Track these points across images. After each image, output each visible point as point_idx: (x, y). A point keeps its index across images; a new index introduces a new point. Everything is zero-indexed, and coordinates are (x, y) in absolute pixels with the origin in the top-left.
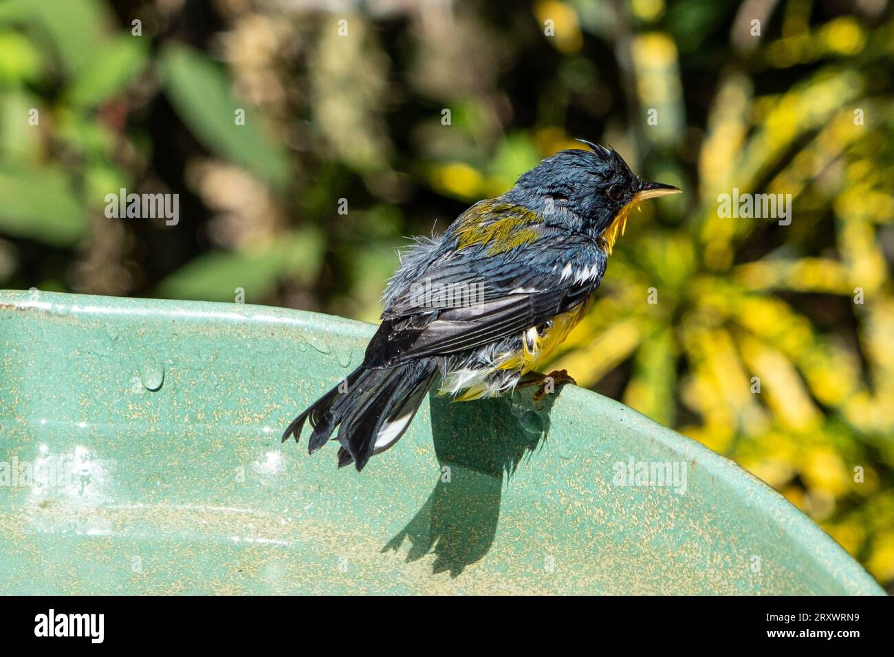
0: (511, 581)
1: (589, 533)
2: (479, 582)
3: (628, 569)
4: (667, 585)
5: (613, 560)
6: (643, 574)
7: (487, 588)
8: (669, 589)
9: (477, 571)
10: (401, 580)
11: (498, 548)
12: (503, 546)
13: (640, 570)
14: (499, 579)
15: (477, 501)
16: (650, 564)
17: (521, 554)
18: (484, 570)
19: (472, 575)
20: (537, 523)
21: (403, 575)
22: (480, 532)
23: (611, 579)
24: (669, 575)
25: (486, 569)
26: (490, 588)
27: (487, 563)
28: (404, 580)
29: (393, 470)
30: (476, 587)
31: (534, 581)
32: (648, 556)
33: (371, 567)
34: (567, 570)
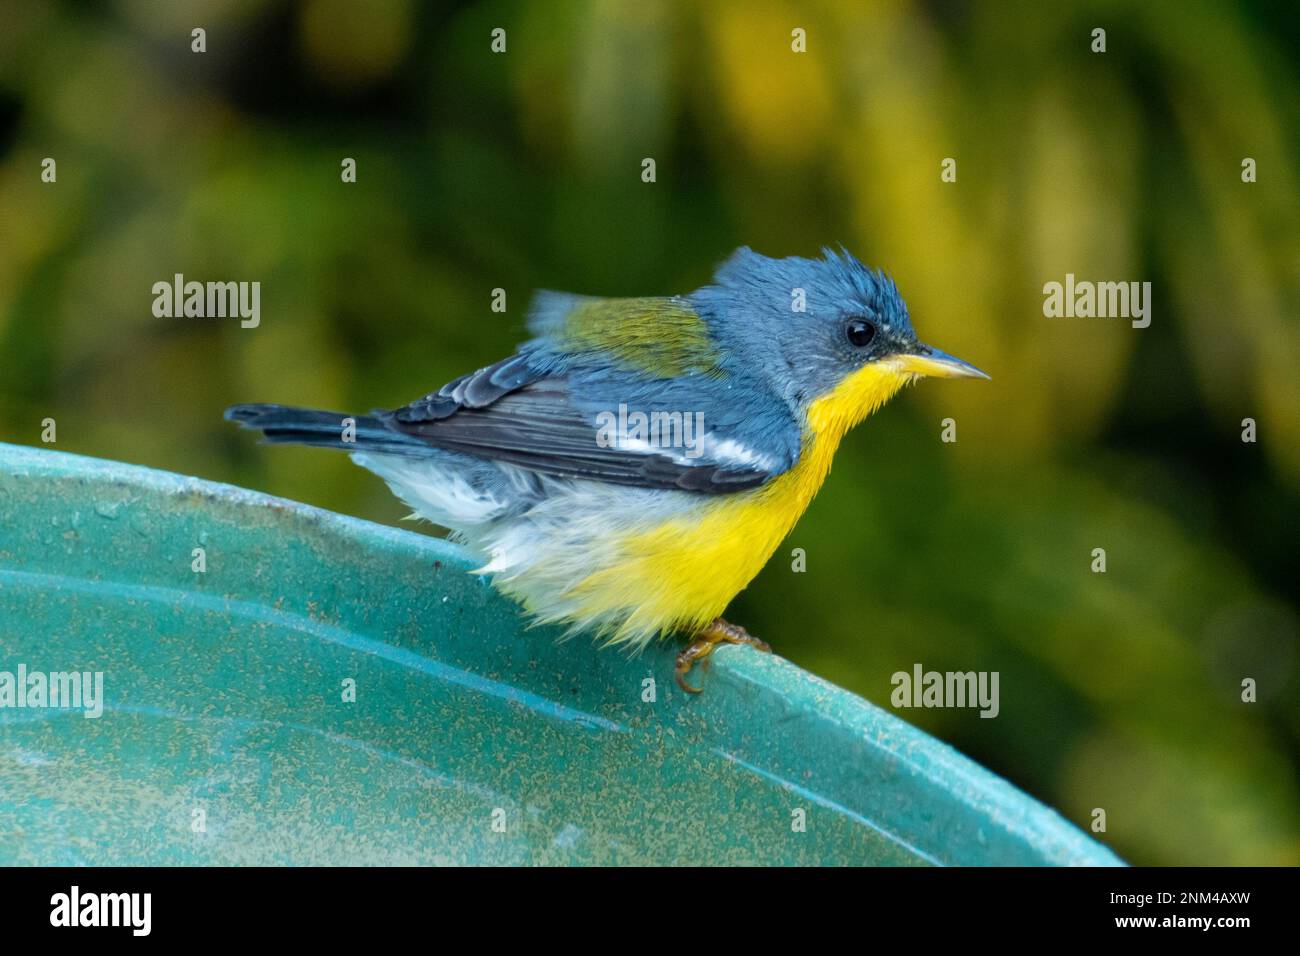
0: (363, 838)
1: (501, 755)
2: (309, 842)
3: (580, 811)
4: (657, 832)
5: (548, 796)
6: (607, 817)
7: (325, 852)
8: (661, 840)
9: (300, 824)
10: (173, 839)
11: (331, 787)
12: (340, 782)
13: (602, 811)
14: (342, 836)
15: (282, 707)
16: (621, 801)
17: (374, 795)
18: (312, 822)
19: (293, 831)
20: (399, 741)
21: (173, 832)
22: (294, 760)
23: (547, 829)
24: (661, 817)
25: (316, 821)
26: (330, 851)
27: (315, 810)
28: (179, 839)
29: (118, 662)
30: (305, 851)
31: (405, 836)
32: (617, 789)
33: (116, 819)
34: (461, 817)
